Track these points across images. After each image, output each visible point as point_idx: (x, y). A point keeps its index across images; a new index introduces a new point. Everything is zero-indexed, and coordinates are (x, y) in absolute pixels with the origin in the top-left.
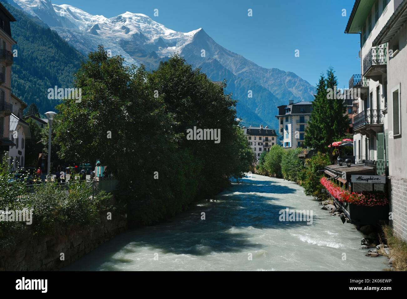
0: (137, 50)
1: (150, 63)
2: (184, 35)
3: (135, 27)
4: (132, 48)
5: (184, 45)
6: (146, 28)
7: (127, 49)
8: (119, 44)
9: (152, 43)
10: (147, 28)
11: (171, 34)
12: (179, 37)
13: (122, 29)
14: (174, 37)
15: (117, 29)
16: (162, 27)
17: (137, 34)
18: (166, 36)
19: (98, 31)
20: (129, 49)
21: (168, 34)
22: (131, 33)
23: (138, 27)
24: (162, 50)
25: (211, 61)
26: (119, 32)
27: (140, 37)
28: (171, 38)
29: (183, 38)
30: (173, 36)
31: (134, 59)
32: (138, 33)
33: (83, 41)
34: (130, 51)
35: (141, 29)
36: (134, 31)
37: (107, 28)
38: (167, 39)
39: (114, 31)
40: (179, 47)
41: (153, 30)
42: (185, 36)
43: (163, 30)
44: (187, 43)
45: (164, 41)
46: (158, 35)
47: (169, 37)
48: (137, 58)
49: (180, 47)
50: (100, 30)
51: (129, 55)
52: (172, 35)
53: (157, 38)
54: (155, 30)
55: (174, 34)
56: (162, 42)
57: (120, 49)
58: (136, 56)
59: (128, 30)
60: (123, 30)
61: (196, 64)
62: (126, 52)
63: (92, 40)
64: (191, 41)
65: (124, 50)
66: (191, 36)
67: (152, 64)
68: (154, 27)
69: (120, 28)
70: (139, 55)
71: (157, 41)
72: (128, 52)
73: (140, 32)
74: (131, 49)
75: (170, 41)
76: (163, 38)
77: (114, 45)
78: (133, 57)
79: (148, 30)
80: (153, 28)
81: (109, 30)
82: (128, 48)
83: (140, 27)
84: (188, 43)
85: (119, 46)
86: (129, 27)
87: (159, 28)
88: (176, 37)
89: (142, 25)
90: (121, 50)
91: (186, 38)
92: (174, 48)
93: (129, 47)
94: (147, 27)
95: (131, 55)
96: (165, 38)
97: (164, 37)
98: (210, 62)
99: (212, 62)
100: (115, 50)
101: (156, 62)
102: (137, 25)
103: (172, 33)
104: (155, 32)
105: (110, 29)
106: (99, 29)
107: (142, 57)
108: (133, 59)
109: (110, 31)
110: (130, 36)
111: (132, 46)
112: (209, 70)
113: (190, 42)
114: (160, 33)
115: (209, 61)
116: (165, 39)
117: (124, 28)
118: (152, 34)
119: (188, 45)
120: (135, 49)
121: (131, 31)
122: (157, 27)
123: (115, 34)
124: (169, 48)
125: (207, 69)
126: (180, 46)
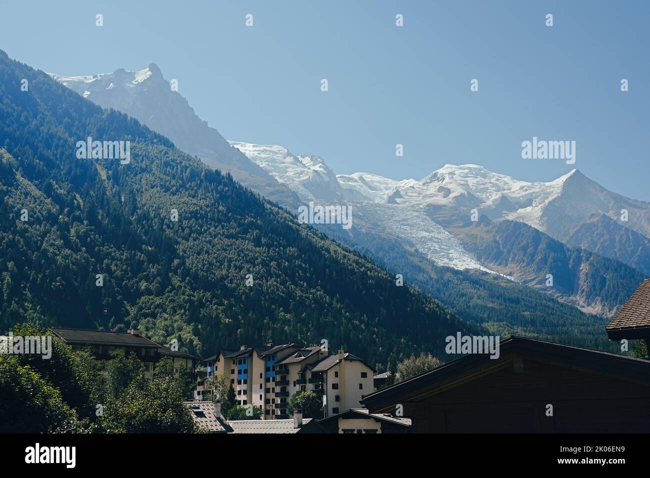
0: (455, 218)
1: (477, 235)
2: (546, 185)
3: (458, 186)
4: (446, 215)
5: (547, 201)
6: (478, 184)
7: (438, 218)
8: (424, 211)
9: (489, 206)
10: (480, 185)
11: (522, 188)
12: (537, 190)
13: (439, 192)
14: (527, 192)
15: (430, 193)
16: (507, 179)
17: (462, 195)
18: (514, 192)
19: (398, 200)
20: (442, 217)
21: (518, 188)
22: (452, 195)
23: (466, 185)
24: (507, 216)
25: (595, 220)
26: (433, 197)
27: (469, 199)
28: (523, 194)
29: (543, 190)
30: (526, 190)
31: (449, 232)
32: (464, 193)
33: (361, 213)
34: (443, 220)
35: (471, 187)
36: (457, 191)
37: (414, 194)
38: (514, 196)
39: (425, 196)
40: (538, 206)
41: (491, 187)
42: (547, 187)
43: (508, 184)
44: (551, 198)
45: (511, 200)
46: (500, 193)
47: (519, 194)
48: (456, 229)
49: (540, 206)
50: (404, 198)
51: (440, 226)
52: (524, 189)
53: (497, 197)
54: (494, 185)
55: (528, 187)
56: (507, 203)
57: (426, 219)
58: (454, 227)
59: (447, 192)
60: (440, 194)
61: (570, 229)
62: (435, 222)
63: (378, 210)
64: (558, 193)
65: (433, 220)
66: (558, 185)
67: (481, 236)
68: (493, 180)
69: (435, 191)
70: (460, 225)
71: (499, 202)
72: (438, 223)
73: (468, 193)
74: (445, 217)
75: (521, 198)
76: (509, 196)
77: (416, 214)
78: (448, 229)
79: (482, 186)
80: (490, 183)
81: (417, 196)
82: (440, 216)
83: (468, 185)
84: (554, 198)
85: (424, 215)
86: (449, 186)
87: (500, 182)
88: (531, 191)
89: (471, 181)
90: (426, 221)
91: (548, 191)
92: (529, 209)
93: (442, 214)
94: (480, 183)
95: (444, 227)
96: (512, 196)
97: (510, 194)
98: (593, 222)
99: (598, 221)
100: (415, 221)
101: (487, 232)
102: (463, 182)
103: (524, 187)
104: (494, 189)
105: (420, 194)
106: (401, 197)
107: (464, 227)
108: (447, 233)
109: (420, 197)
110: (451, 200)
111: (446, 212)
112: (595, 235)
113: (557, 196)
114: (504, 190)
115: (591, 220)
116: (512, 198)
117: (441, 189)
118: (490, 192)
119: (554, 200)
120: (452, 216)
121: (453, 192)
122: (498, 180)
123: (426, 201)
124: (520, 211)
125: (589, 234)
126: (540, 204)
